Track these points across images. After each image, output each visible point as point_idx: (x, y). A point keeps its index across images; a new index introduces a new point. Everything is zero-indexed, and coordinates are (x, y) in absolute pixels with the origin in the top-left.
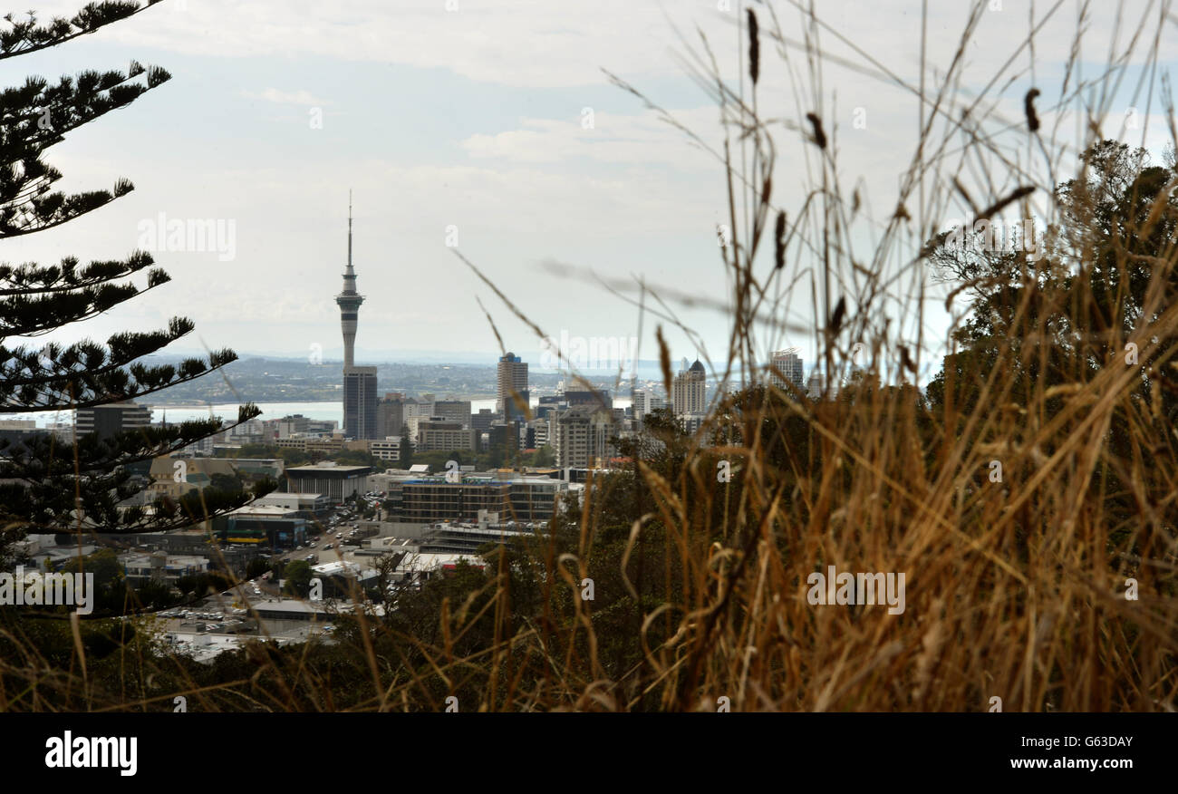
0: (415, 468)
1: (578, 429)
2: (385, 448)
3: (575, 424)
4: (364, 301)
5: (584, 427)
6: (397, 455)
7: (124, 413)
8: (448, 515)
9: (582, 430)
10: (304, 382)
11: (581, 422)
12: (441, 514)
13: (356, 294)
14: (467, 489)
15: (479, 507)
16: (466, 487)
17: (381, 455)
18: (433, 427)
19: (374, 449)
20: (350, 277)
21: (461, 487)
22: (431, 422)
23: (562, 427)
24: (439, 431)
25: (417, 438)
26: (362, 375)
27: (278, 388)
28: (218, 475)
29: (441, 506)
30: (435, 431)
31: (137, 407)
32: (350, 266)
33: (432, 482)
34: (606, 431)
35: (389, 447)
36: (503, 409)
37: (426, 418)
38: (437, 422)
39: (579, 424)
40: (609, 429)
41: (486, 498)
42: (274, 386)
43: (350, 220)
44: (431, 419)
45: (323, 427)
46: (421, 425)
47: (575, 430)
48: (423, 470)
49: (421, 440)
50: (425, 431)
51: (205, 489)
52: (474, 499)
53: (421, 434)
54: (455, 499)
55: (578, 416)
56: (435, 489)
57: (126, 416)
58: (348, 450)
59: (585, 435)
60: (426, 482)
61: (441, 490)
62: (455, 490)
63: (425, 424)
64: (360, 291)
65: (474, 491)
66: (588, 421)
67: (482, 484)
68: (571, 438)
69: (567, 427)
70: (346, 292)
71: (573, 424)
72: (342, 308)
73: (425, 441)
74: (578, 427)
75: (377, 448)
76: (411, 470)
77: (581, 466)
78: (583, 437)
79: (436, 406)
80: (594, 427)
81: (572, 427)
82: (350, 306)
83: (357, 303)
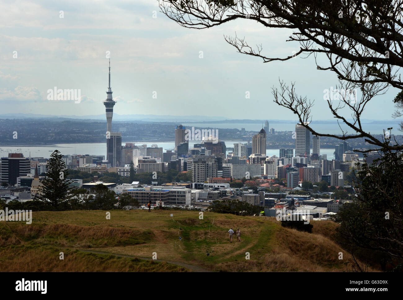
0: (134, 183)
1: (201, 166)
2: (124, 171)
4: (116, 103)
5: (204, 164)
6: (129, 174)
8: (144, 203)
9: (202, 166)
10: (89, 133)
11: (203, 162)
12: (142, 202)
13: (112, 100)
14: (152, 193)
15: (156, 200)
16: (151, 192)
17: (122, 174)
18: (144, 162)
19: (119, 171)
20: (110, 93)
21: (150, 192)
22: (143, 160)
24: (146, 163)
25: (137, 166)
26: (115, 136)
27: (77, 136)
29: (142, 199)
30: (145, 163)
32: (110, 88)
33: (139, 190)
34: (213, 166)
35: (126, 171)
36: (177, 150)
37: (141, 158)
38: (146, 160)
39: (201, 163)
40: (214, 165)
41: (159, 196)
42: (75, 135)
43: (110, 68)
44: (143, 158)
45: (98, 159)
46: (139, 161)
47: (200, 166)
48: (137, 184)
49: (139, 167)
50: (141, 164)
52: (155, 197)
53: (139, 165)
54: (147, 197)
55: (201, 160)
56: (140, 193)
57: (21, 162)
58: (108, 172)
59: (204, 168)
60: (137, 190)
61: (142, 193)
62: (148, 193)
63: (141, 160)
64: (114, 99)
65: (155, 194)
66: (205, 162)
67: (158, 191)
68: (198, 169)
69: (196, 165)
70: (107, 100)
71: (199, 163)
72: (106, 107)
73: (141, 168)
74: (201, 164)
75: (120, 171)
76: (132, 184)
77: (202, 180)
78: (203, 169)
79: (147, 150)
80: (208, 164)
81: (199, 165)
82: (110, 106)
83: (113, 104)
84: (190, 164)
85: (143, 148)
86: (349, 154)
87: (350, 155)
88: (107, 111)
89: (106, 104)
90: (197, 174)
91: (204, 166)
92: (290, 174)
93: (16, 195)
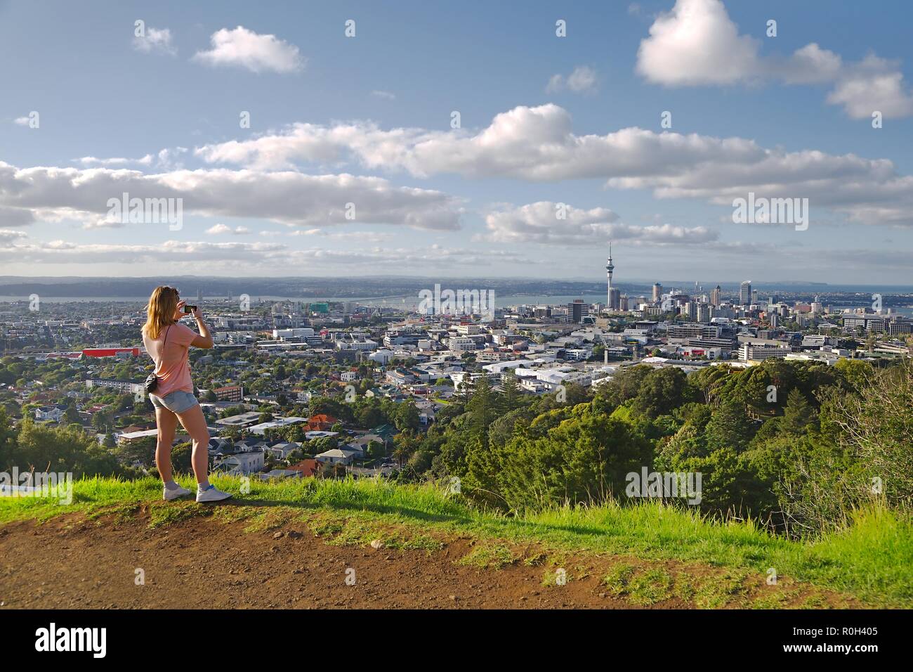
4: (615, 267)
26: (615, 290)
31: (586, 304)
32: (611, 257)
82: (611, 268)
83: (612, 268)
88: (609, 272)
89: (608, 268)
93: (588, 329)
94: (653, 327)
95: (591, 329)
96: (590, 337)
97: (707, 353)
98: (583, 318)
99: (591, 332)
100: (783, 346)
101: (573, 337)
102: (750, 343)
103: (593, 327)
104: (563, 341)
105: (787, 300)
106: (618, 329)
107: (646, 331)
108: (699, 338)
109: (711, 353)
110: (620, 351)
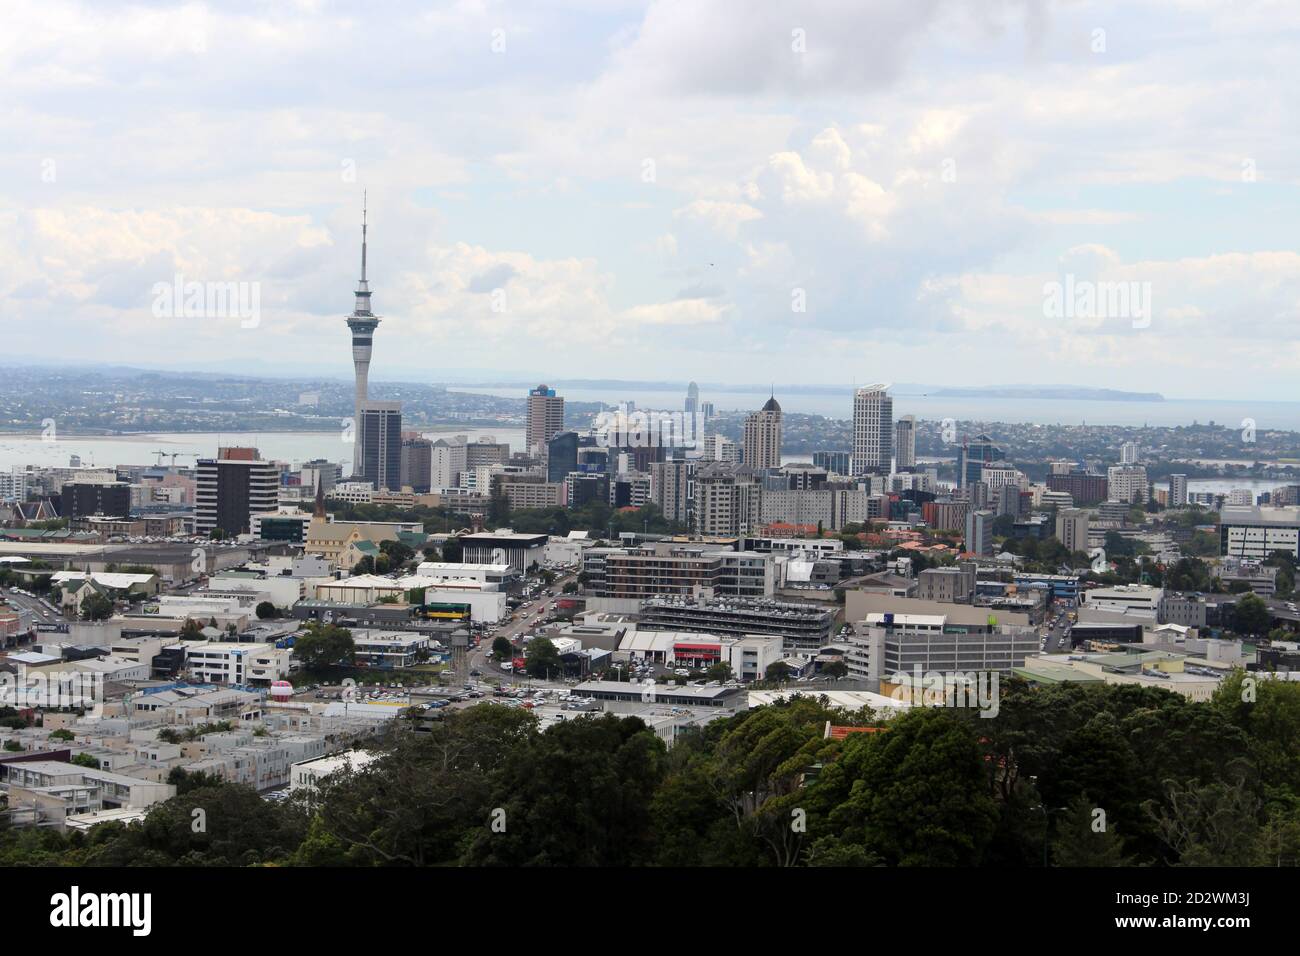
0: (573, 534)
1: (722, 490)
3: (717, 485)
4: (380, 323)
5: (727, 488)
7: (252, 470)
8: (655, 590)
9: (725, 490)
11: (724, 481)
12: (648, 589)
13: (370, 315)
16: (675, 560)
20: (364, 295)
23: (704, 487)
26: (383, 412)
28: (387, 542)
30: (515, 484)
31: (267, 464)
32: (364, 281)
34: (749, 494)
39: (722, 484)
40: (752, 491)
43: (365, 227)
47: (718, 491)
48: (583, 537)
51: (379, 559)
54: (663, 573)
55: (720, 475)
56: (641, 562)
57: (254, 474)
59: (728, 496)
61: (648, 563)
62: (664, 564)
66: (732, 482)
68: (713, 499)
69: (709, 488)
70: (357, 313)
71: (715, 484)
72: (354, 331)
74: (721, 487)
76: (569, 537)
77: (724, 531)
78: (727, 499)
79: (469, 449)
80: (737, 487)
81: (714, 488)
82: (363, 329)
83: (372, 325)
84: (642, 488)
85: (458, 444)
86: (1002, 469)
87: (1004, 472)
88: (356, 342)
89: (354, 325)
90: (708, 514)
91: (729, 490)
92: (975, 517)
93: (277, 564)
94: (528, 558)
95: (286, 562)
96: (284, 594)
97: (732, 650)
98: (255, 519)
99: (287, 573)
100: (1011, 625)
101: (219, 593)
102: (889, 618)
103: (292, 553)
104: (176, 609)
105: (1020, 454)
106: (395, 559)
107: (500, 568)
108: (704, 596)
109: (746, 653)
110: (399, 649)
